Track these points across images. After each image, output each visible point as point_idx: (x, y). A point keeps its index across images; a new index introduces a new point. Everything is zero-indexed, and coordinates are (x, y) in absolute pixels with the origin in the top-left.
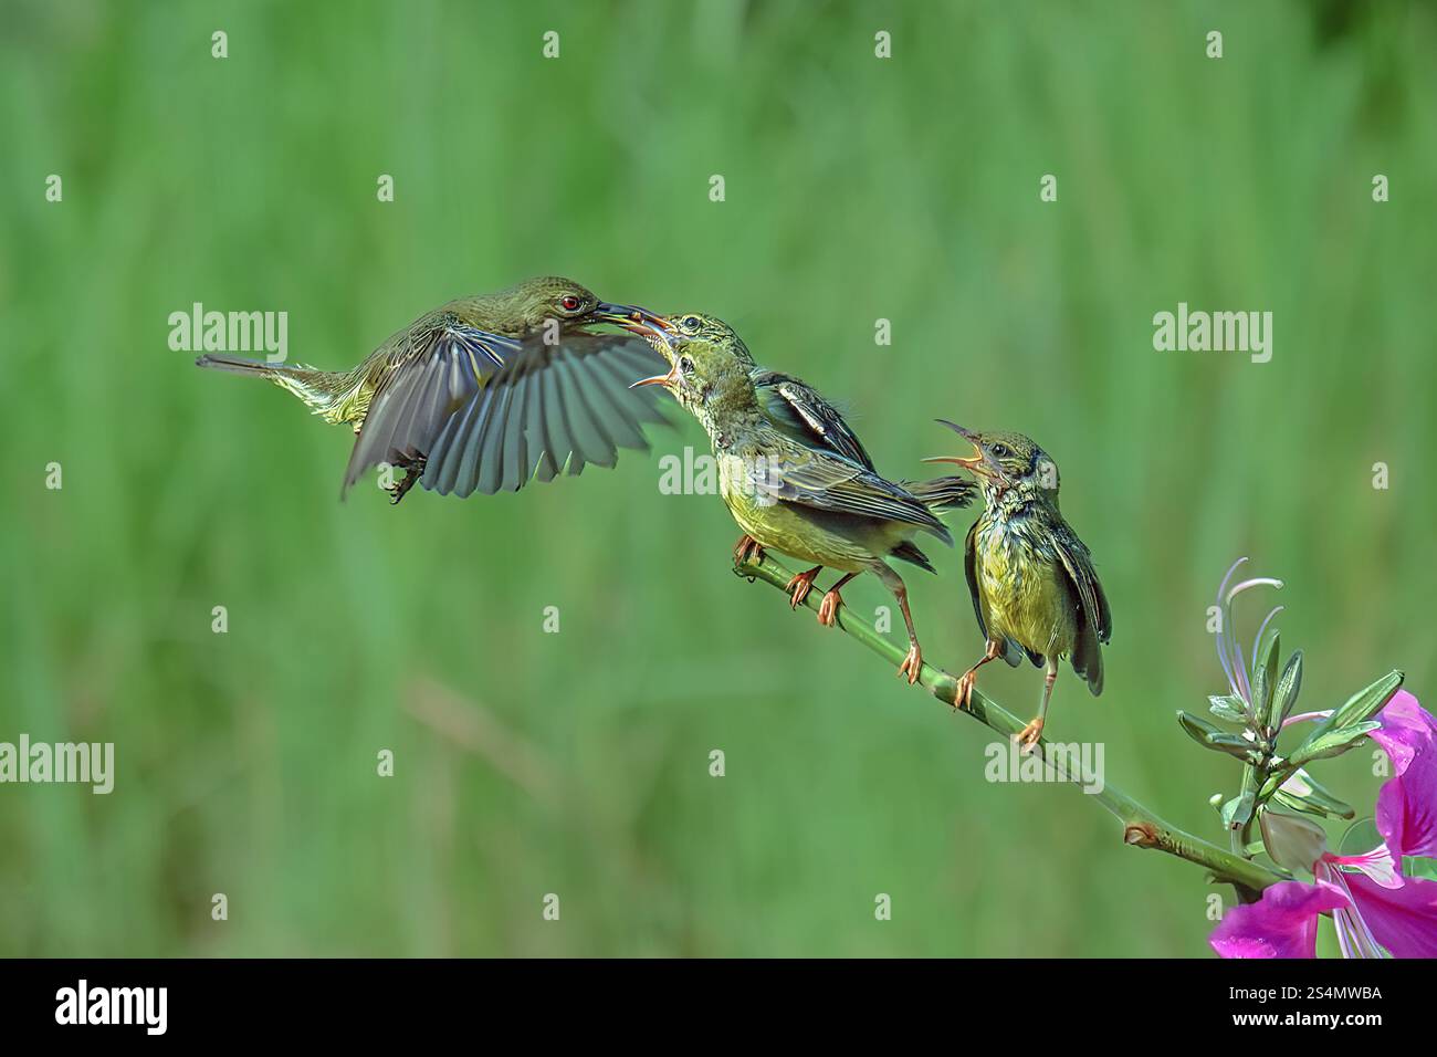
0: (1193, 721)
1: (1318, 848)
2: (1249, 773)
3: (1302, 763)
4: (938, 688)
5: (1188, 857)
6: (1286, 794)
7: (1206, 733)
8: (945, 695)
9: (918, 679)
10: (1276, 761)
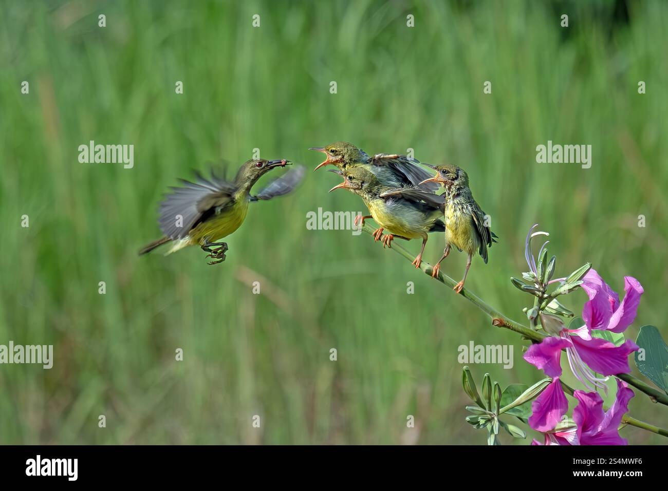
0: (516, 281)
1: (561, 326)
2: (536, 299)
3: (555, 296)
4: (427, 270)
5: (515, 330)
6: (549, 308)
7: (521, 285)
8: (429, 272)
9: (419, 267)
10: (546, 296)
